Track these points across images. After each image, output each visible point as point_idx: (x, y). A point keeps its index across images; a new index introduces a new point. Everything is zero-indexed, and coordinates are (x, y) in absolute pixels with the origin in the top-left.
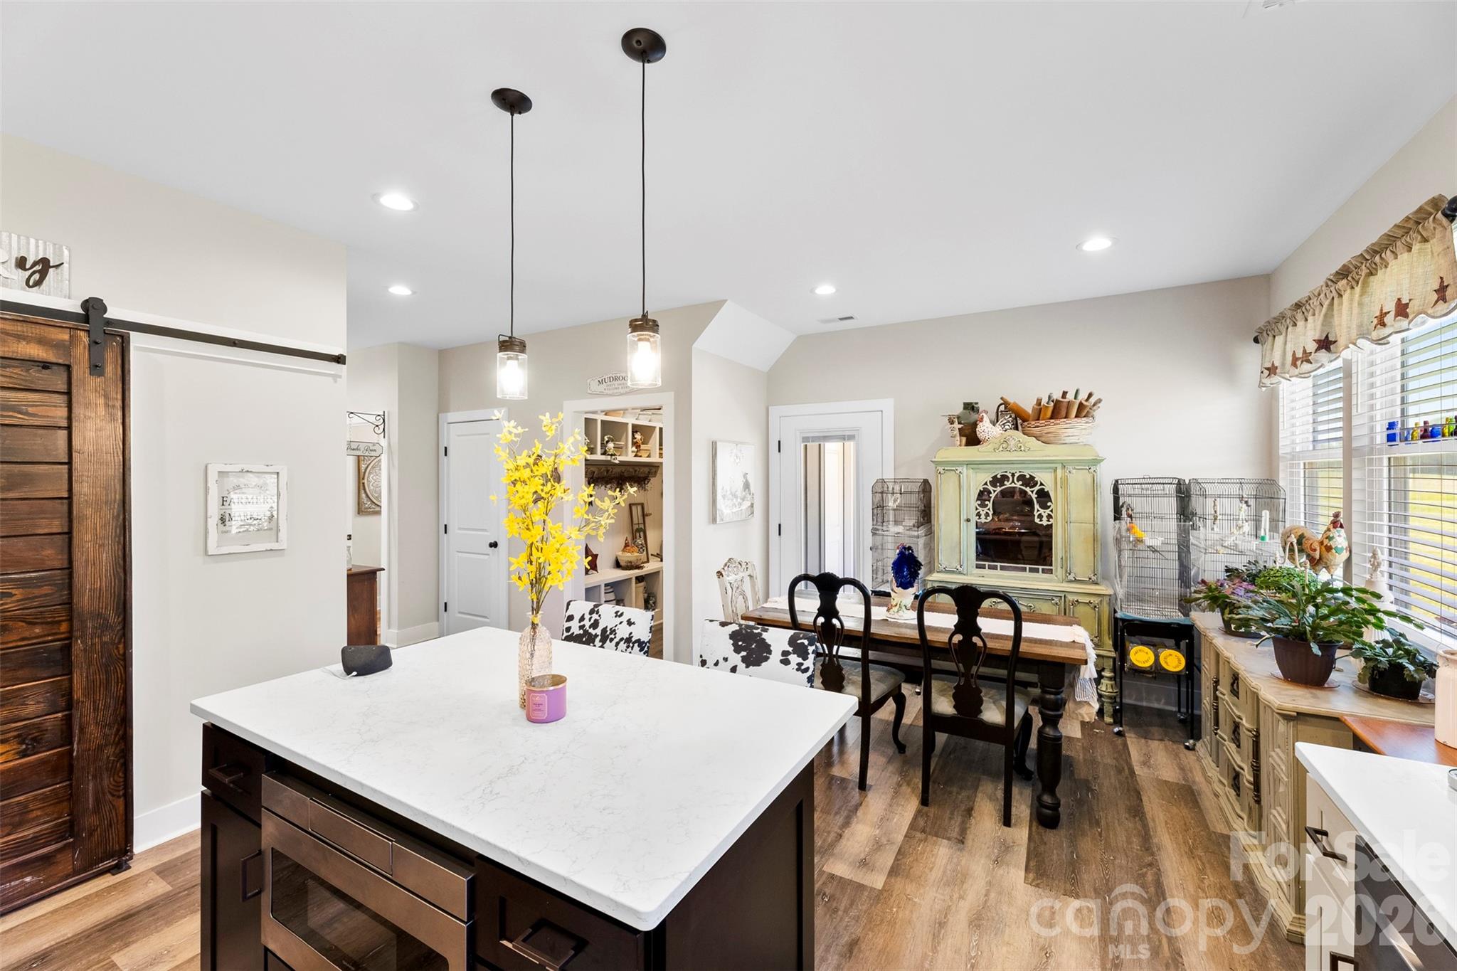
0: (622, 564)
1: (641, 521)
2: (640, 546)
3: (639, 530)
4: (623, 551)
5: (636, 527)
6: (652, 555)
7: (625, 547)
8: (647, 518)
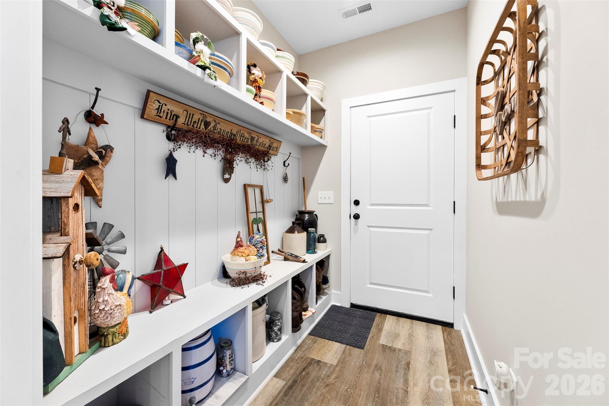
0: (232, 274)
1: (260, 209)
2: (259, 245)
3: (256, 221)
4: (233, 253)
5: (252, 217)
6: (273, 252)
7: (236, 247)
8: (267, 206)
